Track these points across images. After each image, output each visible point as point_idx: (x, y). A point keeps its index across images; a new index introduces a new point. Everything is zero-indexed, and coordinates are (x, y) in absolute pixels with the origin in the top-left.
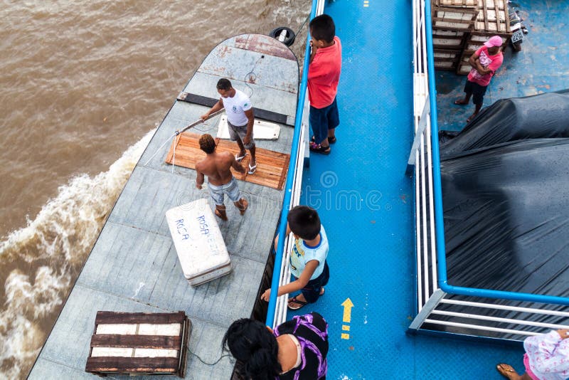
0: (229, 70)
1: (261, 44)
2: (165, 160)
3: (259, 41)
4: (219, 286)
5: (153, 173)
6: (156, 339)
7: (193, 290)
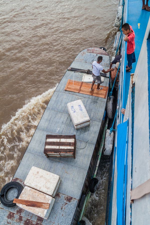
0: (85, 60)
1: (96, 51)
2: (64, 89)
3: (95, 50)
4: (85, 129)
5: (60, 94)
6: (67, 143)
7: (77, 131)
